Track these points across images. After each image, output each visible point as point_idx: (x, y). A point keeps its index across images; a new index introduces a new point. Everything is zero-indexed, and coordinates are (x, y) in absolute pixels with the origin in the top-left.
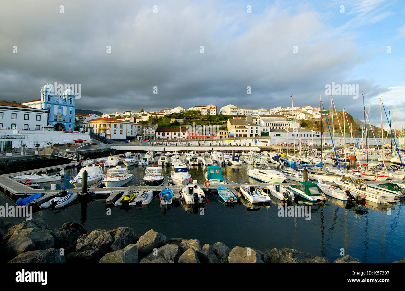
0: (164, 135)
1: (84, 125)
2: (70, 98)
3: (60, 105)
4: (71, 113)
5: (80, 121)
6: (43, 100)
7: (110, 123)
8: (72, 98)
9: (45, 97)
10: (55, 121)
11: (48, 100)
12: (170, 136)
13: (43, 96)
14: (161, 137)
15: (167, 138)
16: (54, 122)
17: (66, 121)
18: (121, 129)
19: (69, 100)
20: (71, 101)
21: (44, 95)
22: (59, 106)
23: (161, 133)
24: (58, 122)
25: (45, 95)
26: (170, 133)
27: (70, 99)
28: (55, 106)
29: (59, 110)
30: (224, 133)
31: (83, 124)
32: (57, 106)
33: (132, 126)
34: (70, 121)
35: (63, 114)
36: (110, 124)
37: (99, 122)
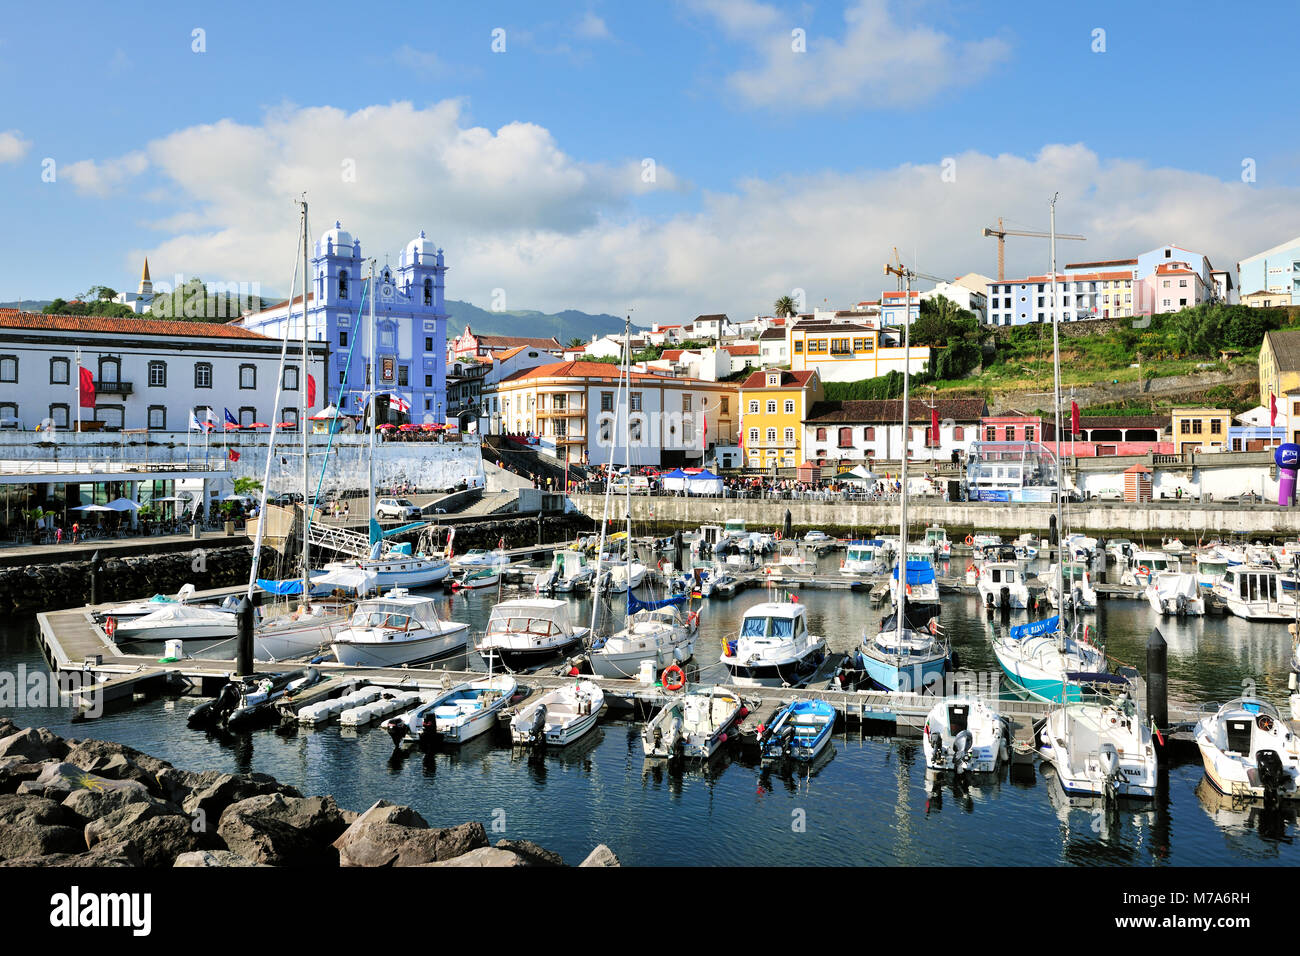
0: (845, 443)
1: (484, 397)
2: (424, 277)
4: (429, 348)
5: (470, 381)
6: (322, 297)
7: (582, 388)
8: (433, 277)
9: (326, 281)
11: (338, 295)
12: (879, 445)
13: (322, 280)
14: (834, 452)
15: (863, 457)
16: (362, 389)
17: (410, 383)
19: (422, 290)
20: (428, 294)
21: (322, 273)
22: (383, 318)
23: (832, 432)
25: (326, 274)
26: (880, 431)
27: (422, 282)
28: (365, 318)
29: (384, 334)
30: (1206, 424)
31: (482, 393)
33: (687, 397)
34: (429, 380)
35: (397, 355)
36: (582, 393)
37: (537, 385)
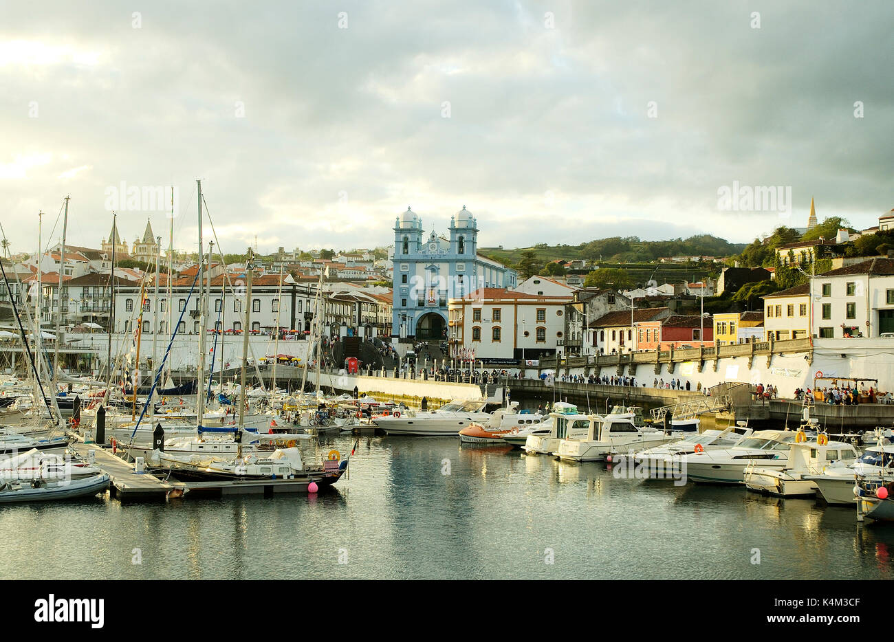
2: (458, 235)
3: (431, 262)
7: (462, 306)
10: (420, 308)
11: (401, 253)
12: (605, 344)
14: (592, 350)
16: (416, 310)
18: (496, 324)
19: (457, 245)
20: (461, 246)
22: (429, 265)
24: (427, 311)
26: (605, 334)
27: (457, 239)
28: (418, 265)
29: (430, 274)
32: (424, 265)
33: (543, 310)
36: (462, 309)
